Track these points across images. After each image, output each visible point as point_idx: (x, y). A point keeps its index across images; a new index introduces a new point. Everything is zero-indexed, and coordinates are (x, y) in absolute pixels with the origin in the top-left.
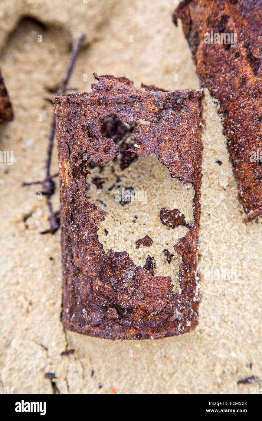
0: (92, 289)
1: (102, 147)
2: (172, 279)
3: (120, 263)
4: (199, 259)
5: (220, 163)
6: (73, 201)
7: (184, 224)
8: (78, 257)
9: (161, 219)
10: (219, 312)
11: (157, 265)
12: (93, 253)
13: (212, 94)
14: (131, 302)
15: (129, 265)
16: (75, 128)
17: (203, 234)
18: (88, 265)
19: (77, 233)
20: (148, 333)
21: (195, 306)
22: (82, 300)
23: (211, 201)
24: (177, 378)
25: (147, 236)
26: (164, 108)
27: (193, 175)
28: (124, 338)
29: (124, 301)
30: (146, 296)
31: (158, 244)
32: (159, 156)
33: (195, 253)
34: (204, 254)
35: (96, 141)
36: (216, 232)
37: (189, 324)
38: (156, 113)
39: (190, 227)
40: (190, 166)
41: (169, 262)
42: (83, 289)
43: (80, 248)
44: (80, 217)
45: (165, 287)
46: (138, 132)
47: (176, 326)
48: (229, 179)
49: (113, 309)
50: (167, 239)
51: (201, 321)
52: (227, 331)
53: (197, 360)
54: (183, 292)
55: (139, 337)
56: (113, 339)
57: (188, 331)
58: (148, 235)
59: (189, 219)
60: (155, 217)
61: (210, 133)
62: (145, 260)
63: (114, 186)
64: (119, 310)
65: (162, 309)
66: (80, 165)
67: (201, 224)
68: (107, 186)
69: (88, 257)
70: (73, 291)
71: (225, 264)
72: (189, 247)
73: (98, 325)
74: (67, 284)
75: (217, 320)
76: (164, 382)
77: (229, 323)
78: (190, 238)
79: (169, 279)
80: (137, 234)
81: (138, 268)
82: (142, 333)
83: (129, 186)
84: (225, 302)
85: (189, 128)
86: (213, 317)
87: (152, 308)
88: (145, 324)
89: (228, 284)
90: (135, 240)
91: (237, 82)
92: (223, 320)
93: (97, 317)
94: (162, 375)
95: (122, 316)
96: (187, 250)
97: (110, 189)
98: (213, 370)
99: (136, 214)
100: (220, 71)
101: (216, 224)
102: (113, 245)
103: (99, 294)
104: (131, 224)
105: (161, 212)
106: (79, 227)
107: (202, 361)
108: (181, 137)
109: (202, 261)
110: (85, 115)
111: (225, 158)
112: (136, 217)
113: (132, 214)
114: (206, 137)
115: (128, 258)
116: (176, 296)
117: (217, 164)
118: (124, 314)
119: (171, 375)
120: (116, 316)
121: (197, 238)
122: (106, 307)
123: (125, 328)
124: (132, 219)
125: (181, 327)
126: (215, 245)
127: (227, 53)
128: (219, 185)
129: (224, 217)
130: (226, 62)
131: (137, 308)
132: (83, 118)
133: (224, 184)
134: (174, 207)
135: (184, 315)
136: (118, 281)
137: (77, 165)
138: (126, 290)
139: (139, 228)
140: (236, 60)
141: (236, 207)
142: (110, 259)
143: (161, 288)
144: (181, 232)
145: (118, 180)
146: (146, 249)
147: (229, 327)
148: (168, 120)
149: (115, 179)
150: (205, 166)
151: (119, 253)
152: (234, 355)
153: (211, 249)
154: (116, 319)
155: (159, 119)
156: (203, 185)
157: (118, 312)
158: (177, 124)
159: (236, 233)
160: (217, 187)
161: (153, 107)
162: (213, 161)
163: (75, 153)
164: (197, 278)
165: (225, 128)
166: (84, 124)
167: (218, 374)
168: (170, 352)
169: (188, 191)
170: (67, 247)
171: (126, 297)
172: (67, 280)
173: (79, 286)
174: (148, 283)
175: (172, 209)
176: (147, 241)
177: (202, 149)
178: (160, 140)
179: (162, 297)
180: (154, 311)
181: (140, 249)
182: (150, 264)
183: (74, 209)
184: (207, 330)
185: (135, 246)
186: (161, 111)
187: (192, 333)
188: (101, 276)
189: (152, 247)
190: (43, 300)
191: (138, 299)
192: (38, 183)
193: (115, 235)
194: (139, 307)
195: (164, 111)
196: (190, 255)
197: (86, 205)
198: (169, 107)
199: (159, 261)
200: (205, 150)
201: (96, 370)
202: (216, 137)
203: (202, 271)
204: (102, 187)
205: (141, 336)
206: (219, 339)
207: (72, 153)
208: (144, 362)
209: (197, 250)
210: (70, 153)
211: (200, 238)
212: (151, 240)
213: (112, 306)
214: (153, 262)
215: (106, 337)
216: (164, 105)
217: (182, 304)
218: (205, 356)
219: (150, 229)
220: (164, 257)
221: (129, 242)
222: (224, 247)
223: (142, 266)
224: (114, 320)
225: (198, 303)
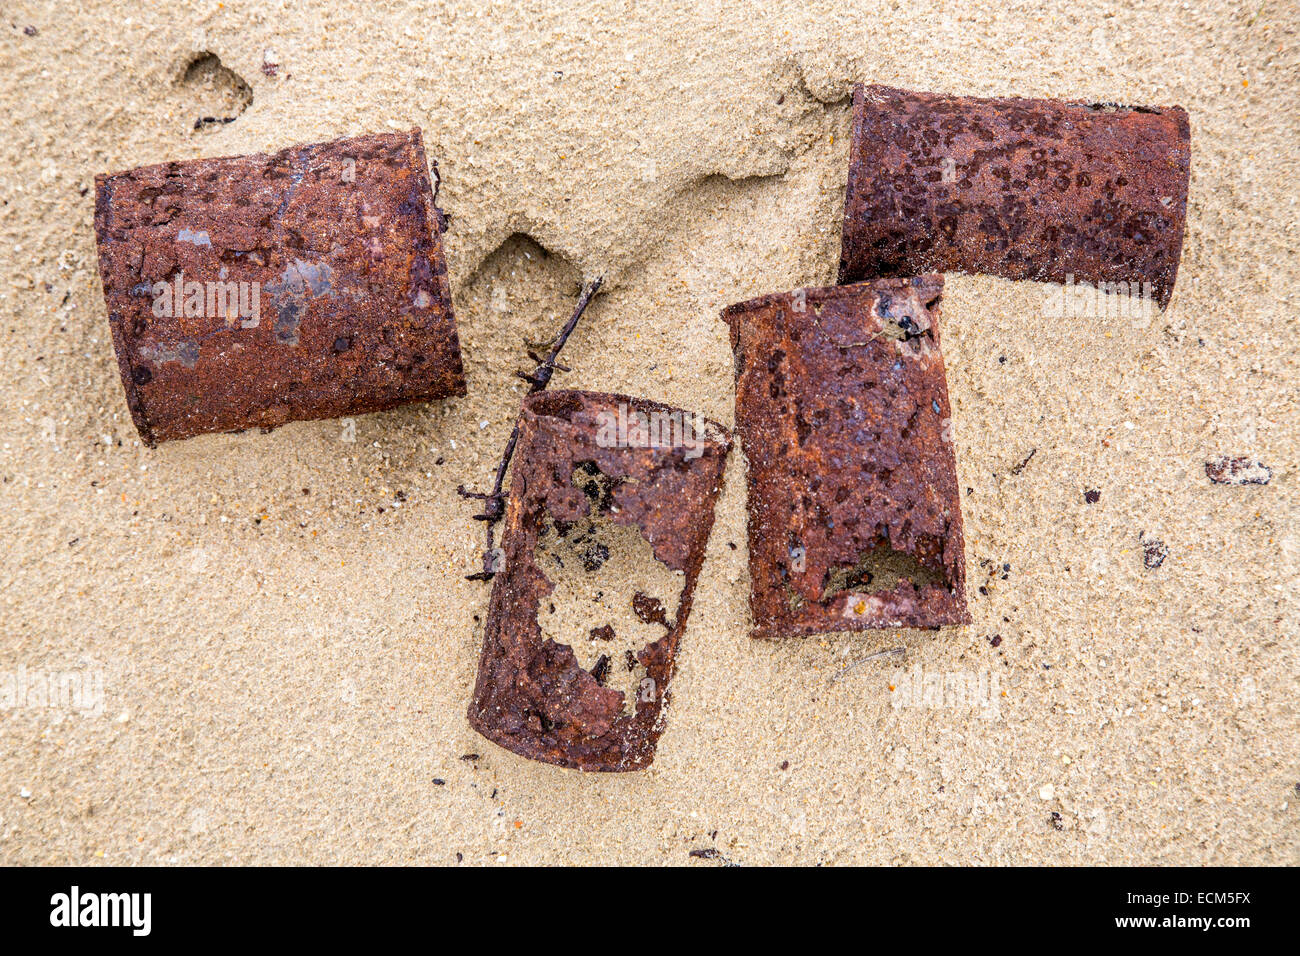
0: (515, 682)
1: (568, 498)
2: (627, 695)
3: (559, 660)
4: (674, 674)
5: (733, 546)
6: (516, 557)
7: (663, 621)
8: (506, 633)
9: (634, 606)
10: (687, 752)
11: (613, 671)
12: (526, 636)
13: (743, 448)
14: (562, 715)
15: (570, 664)
16: (539, 462)
17: (688, 641)
18: (517, 649)
19: (512, 602)
20: (578, 761)
21: (654, 737)
22: (499, 694)
23: (709, 597)
24: (609, 827)
25: (608, 626)
26: (664, 467)
27: (687, 561)
28: (543, 760)
29: (553, 711)
30: (585, 711)
31: (621, 640)
32: (643, 528)
33: (669, 664)
34: (682, 668)
35: (561, 488)
36: (706, 641)
37: (638, 760)
38: (650, 471)
39: (670, 628)
40: (685, 547)
41: (630, 670)
42: (504, 680)
43: (511, 624)
44: (519, 581)
45: (613, 705)
46: (621, 491)
47: (619, 760)
48: (742, 571)
49: (536, 718)
50: (636, 636)
51: (657, 758)
52: (692, 780)
53: (641, 809)
54: (638, 716)
55: (564, 763)
56: (529, 757)
57: (635, 769)
58: (611, 625)
59: (670, 617)
60: (627, 600)
61: (728, 502)
62: (597, 660)
63: (583, 537)
64: (545, 721)
65: (602, 733)
66: (535, 513)
67: (688, 625)
68: (574, 534)
69: (519, 639)
70: (490, 677)
71: (709, 688)
72: (660, 657)
73: (513, 734)
74: (484, 665)
75: (681, 763)
76: (590, 829)
77: (697, 770)
78: (664, 645)
79: (622, 695)
80: (595, 619)
81: (582, 672)
82: (568, 759)
83: (603, 543)
84: (697, 739)
85: (694, 497)
86: (676, 757)
87: (589, 729)
88: (575, 749)
89: (707, 716)
90: (591, 627)
91: (776, 446)
92: (690, 764)
93: (513, 723)
94: (589, 819)
95: (548, 731)
96: (656, 661)
97: (577, 542)
98: (661, 829)
99: (602, 590)
100: (758, 421)
101: (710, 630)
102: (557, 630)
103: (523, 692)
104: (590, 602)
105: (636, 597)
106: (515, 594)
107: (649, 813)
108: (680, 507)
109: (677, 678)
110: (555, 449)
111: (742, 542)
112: (601, 594)
113: (597, 588)
114: (722, 507)
115: (572, 655)
116: (627, 720)
117: (729, 547)
118: (551, 728)
119: (602, 822)
120: (539, 728)
121: (677, 644)
122: (528, 712)
123: (547, 747)
124: (594, 595)
125: (626, 763)
126: (701, 660)
127: (772, 401)
128: (725, 576)
129: (723, 623)
130: (769, 413)
131: (569, 725)
132: (551, 453)
133: (733, 578)
134: (654, 594)
135: (634, 747)
136: (552, 682)
137: (531, 511)
138: (560, 696)
139: (601, 611)
140: (781, 416)
141: (744, 611)
142: (547, 651)
143: (607, 705)
144: (656, 632)
145: (592, 531)
146: (603, 644)
147: (696, 775)
148: (666, 483)
149: (587, 527)
150: (710, 547)
151: (561, 645)
152: (694, 814)
153: (694, 664)
154: (538, 732)
155: (653, 480)
156: (703, 572)
157: (543, 724)
158: (677, 490)
159: (734, 649)
160: (722, 579)
161: (648, 463)
162: (724, 541)
163: (532, 494)
164: (664, 700)
165: (750, 501)
166: (551, 461)
167: (665, 836)
168: (607, 791)
169: (678, 579)
170: (495, 613)
171: (557, 706)
172: (485, 659)
173: (499, 673)
174: (592, 696)
175: (651, 596)
176: (606, 633)
177: (711, 523)
178: (648, 508)
179: (606, 717)
180: (591, 733)
181: (594, 643)
182: (602, 668)
183: (515, 569)
184: (664, 773)
185: (588, 635)
186: (657, 469)
187: (641, 772)
188: (530, 669)
189: (611, 642)
190: (452, 676)
191: (572, 713)
192: (481, 496)
193: (564, 614)
194: (572, 724)
195: (663, 471)
196: (660, 668)
197: (531, 569)
198: (670, 466)
199: (617, 664)
200: (716, 524)
201: (500, 789)
202: (735, 510)
203: (674, 691)
204: (565, 535)
205: (567, 762)
206: (678, 789)
207: (528, 492)
208: (569, 796)
209: (673, 660)
210: (525, 492)
211: (682, 646)
212: (612, 632)
213: (537, 714)
214: (609, 664)
215: (520, 752)
216: (664, 462)
217: (634, 732)
218: (654, 807)
219: (616, 616)
220: (625, 661)
221: (580, 629)
222: (713, 665)
223: (588, 670)
224: (535, 732)
225: (658, 734)
